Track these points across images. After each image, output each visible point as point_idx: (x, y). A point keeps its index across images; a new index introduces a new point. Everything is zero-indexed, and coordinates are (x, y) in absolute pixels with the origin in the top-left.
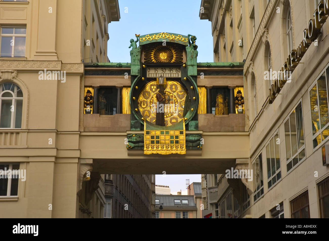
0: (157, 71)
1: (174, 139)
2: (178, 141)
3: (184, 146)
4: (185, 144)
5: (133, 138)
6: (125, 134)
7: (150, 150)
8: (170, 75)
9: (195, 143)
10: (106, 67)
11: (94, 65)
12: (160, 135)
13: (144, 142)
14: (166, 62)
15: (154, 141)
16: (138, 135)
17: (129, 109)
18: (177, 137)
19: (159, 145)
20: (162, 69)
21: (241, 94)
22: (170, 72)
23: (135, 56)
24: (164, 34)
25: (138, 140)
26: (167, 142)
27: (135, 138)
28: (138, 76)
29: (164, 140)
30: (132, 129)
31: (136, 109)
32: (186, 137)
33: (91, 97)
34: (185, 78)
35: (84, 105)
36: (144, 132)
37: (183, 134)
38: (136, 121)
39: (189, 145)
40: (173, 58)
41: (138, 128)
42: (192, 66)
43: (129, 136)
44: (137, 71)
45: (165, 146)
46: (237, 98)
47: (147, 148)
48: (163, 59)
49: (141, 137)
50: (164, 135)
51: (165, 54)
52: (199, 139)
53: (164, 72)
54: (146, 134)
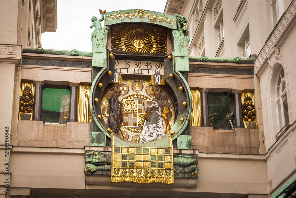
0: (129, 65)
1: (156, 160)
2: (162, 163)
3: (172, 171)
4: (173, 169)
5: (94, 157)
6: (82, 151)
7: (120, 177)
8: (147, 71)
9: (188, 168)
10: (54, 54)
11: (37, 50)
12: (136, 155)
13: (111, 164)
14: (142, 52)
15: (126, 162)
16: (103, 153)
17: (88, 116)
18: (161, 157)
19: (134, 169)
20: (135, 62)
21: (251, 102)
22: (148, 68)
23: (99, 40)
24: (141, 12)
25: (103, 161)
26: (147, 164)
27: (97, 157)
28: (104, 69)
29: (142, 162)
30: (93, 145)
31: (99, 116)
32: (174, 158)
33: (31, 96)
35: (20, 108)
36: (112, 149)
37: (170, 153)
38: (99, 132)
39: (179, 170)
40: (152, 48)
41: (102, 143)
42: (182, 57)
43: (88, 154)
44: (102, 61)
45: (143, 170)
46: (245, 107)
47: (115, 172)
48: (138, 48)
49: (106, 157)
50: (142, 155)
51: (141, 41)
52: (193, 162)
53: (138, 68)
54: (115, 152)
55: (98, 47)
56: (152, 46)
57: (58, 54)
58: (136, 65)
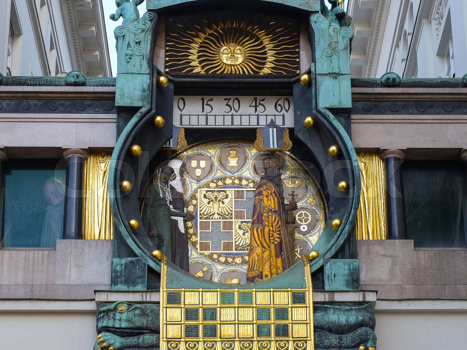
0: (211, 106)
1: (270, 319)
2: (286, 326)
4: (313, 338)
5: (117, 317)
6: (91, 306)
8: (254, 119)
9: (351, 335)
12: (220, 308)
13: (158, 333)
14: (241, 73)
15: (197, 327)
16: (138, 305)
17: (110, 225)
18: (282, 313)
19: (216, 342)
20: (225, 99)
22: (256, 111)
23: (133, 44)
25: (138, 324)
26: (246, 330)
27: (124, 316)
28: (143, 110)
29: (235, 324)
31: (133, 222)
32: (314, 313)
34: (309, 119)
36: (162, 297)
37: (304, 302)
38: (130, 259)
39: (327, 341)
40: (264, 64)
41: (138, 283)
42: (335, 75)
43: (102, 309)
44: (138, 93)
45: (237, 343)
48: (231, 65)
49: (147, 315)
50: (235, 307)
51: (238, 48)
52: (363, 320)
53: (233, 112)
54: (168, 303)
55: (128, 60)
56: (265, 58)
57: (36, 85)
58: (227, 105)
